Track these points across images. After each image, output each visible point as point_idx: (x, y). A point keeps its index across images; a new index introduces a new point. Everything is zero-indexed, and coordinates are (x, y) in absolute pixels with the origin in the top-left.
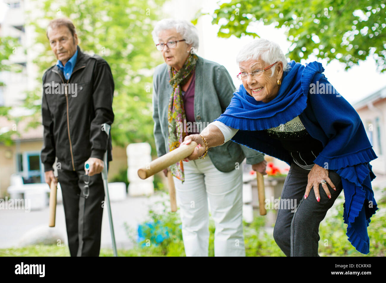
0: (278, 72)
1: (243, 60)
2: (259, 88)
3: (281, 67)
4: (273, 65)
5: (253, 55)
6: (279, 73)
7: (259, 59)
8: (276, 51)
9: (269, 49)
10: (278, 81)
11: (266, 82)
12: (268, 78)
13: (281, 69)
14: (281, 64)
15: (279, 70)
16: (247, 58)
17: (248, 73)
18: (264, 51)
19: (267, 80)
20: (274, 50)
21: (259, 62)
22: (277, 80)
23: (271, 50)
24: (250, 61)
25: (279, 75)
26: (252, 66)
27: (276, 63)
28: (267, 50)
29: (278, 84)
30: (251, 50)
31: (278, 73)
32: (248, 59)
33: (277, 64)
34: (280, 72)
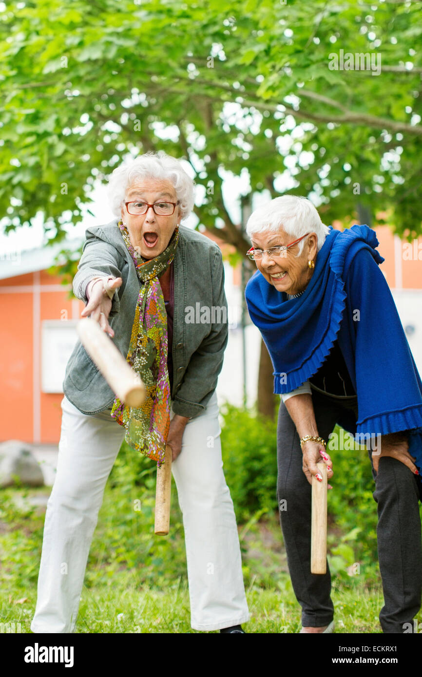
0: (308, 248)
1: (256, 231)
2: (280, 273)
3: (314, 241)
4: (300, 239)
5: (270, 225)
6: (311, 251)
7: (280, 231)
8: (306, 217)
9: (296, 215)
10: (310, 263)
11: (290, 264)
12: (293, 259)
13: (314, 243)
14: (315, 236)
15: (310, 246)
16: (262, 228)
17: (263, 250)
18: (288, 218)
19: (291, 261)
20: (304, 216)
21: (279, 235)
22: (308, 261)
23: (298, 217)
24: (267, 233)
25: (310, 253)
26: (268, 240)
27: (307, 235)
28: (292, 217)
29: (310, 267)
30: (269, 215)
31: (310, 249)
32: (264, 229)
33: (308, 237)
34: (312, 249)
